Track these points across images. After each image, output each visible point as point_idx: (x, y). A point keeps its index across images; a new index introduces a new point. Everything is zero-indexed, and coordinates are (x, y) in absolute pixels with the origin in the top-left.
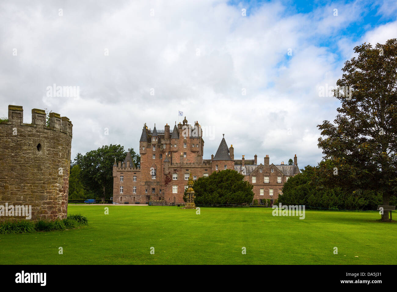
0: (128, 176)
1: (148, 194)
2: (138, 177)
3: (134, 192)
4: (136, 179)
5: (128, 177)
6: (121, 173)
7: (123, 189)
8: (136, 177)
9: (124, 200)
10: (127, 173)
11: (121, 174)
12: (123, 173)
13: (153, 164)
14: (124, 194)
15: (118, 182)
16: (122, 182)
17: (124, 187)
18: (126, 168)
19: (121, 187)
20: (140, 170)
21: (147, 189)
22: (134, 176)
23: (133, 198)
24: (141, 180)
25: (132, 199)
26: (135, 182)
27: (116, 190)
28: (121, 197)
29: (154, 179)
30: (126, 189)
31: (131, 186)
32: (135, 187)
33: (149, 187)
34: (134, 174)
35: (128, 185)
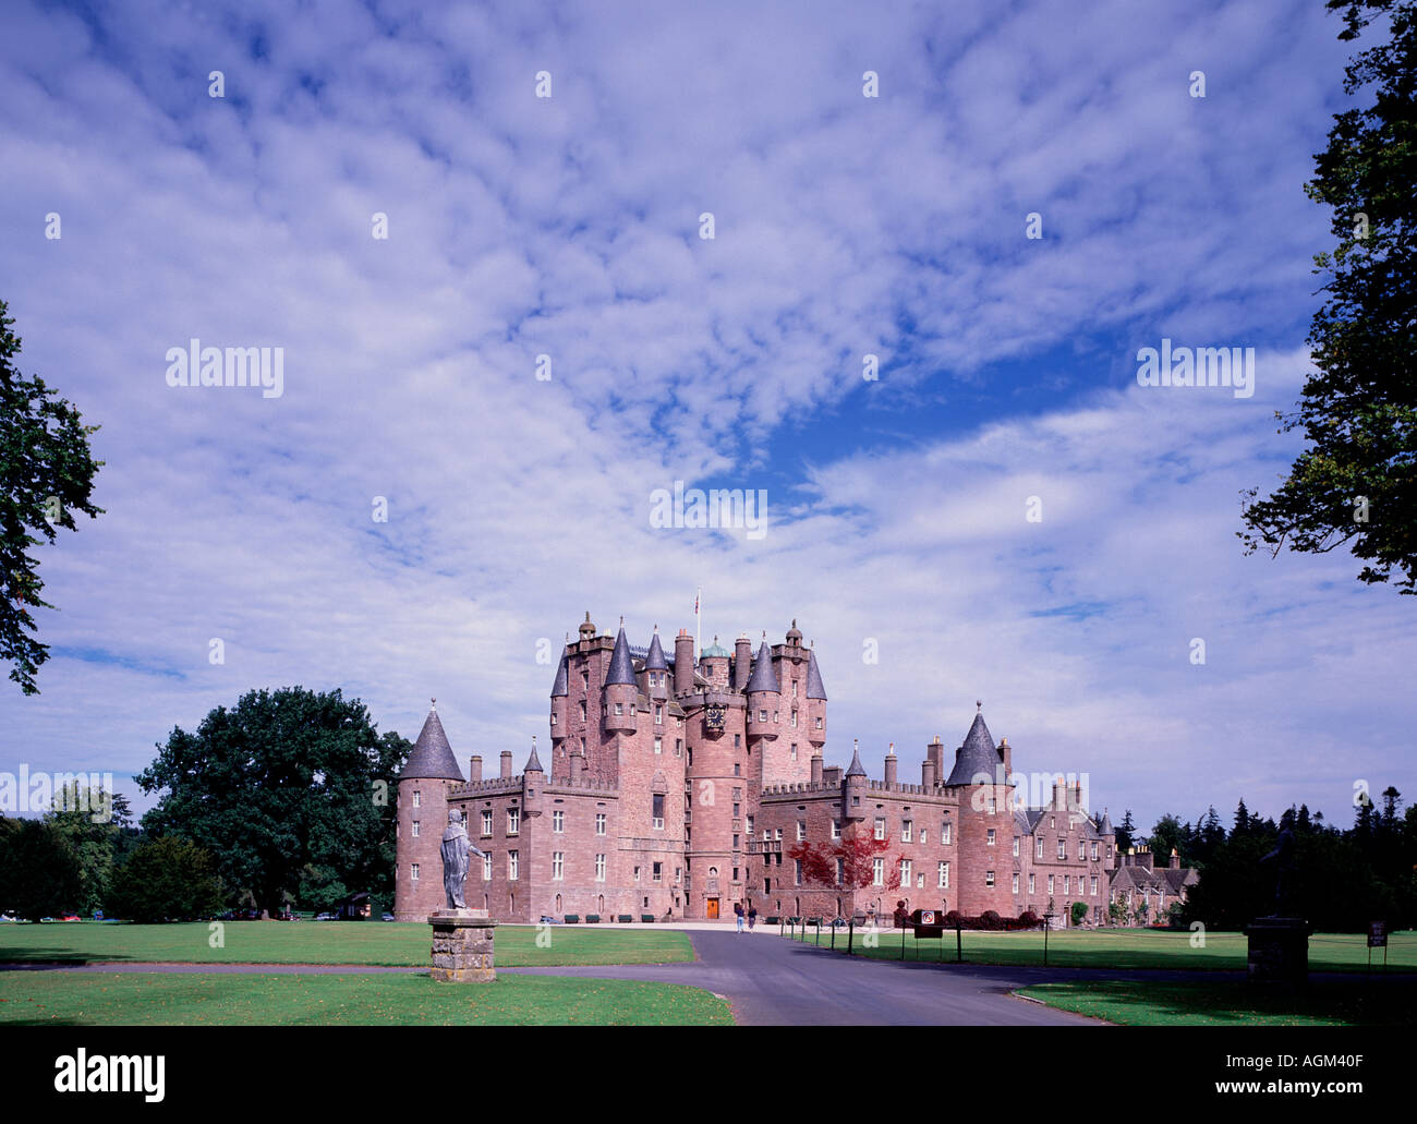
0: (577, 814)
1: (644, 887)
2: (610, 820)
4: (603, 824)
5: (580, 818)
6: (556, 801)
7: (560, 864)
8: (604, 816)
9: (569, 908)
10: (578, 799)
11: (555, 804)
12: (561, 801)
13: (656, 771)
14: (567, 882)
15: (547, 837)
16: (558, 834)
17: (567, 854)
18: (573, 783)
19: (555, 853)
20: (616, 794)
21: (638, 864)
22: (598, 816)
23: (598, 900)
24: (620, 833)
25: (593, 904)
26: (601, 837)
27: (541, 867)
28: (559, 897)
29: (657, 827)
30: (574, 865)
31: (590, 852)
32: (600, 856)
33: (646, 857)
34: (598, 807)
35: (579, 848)
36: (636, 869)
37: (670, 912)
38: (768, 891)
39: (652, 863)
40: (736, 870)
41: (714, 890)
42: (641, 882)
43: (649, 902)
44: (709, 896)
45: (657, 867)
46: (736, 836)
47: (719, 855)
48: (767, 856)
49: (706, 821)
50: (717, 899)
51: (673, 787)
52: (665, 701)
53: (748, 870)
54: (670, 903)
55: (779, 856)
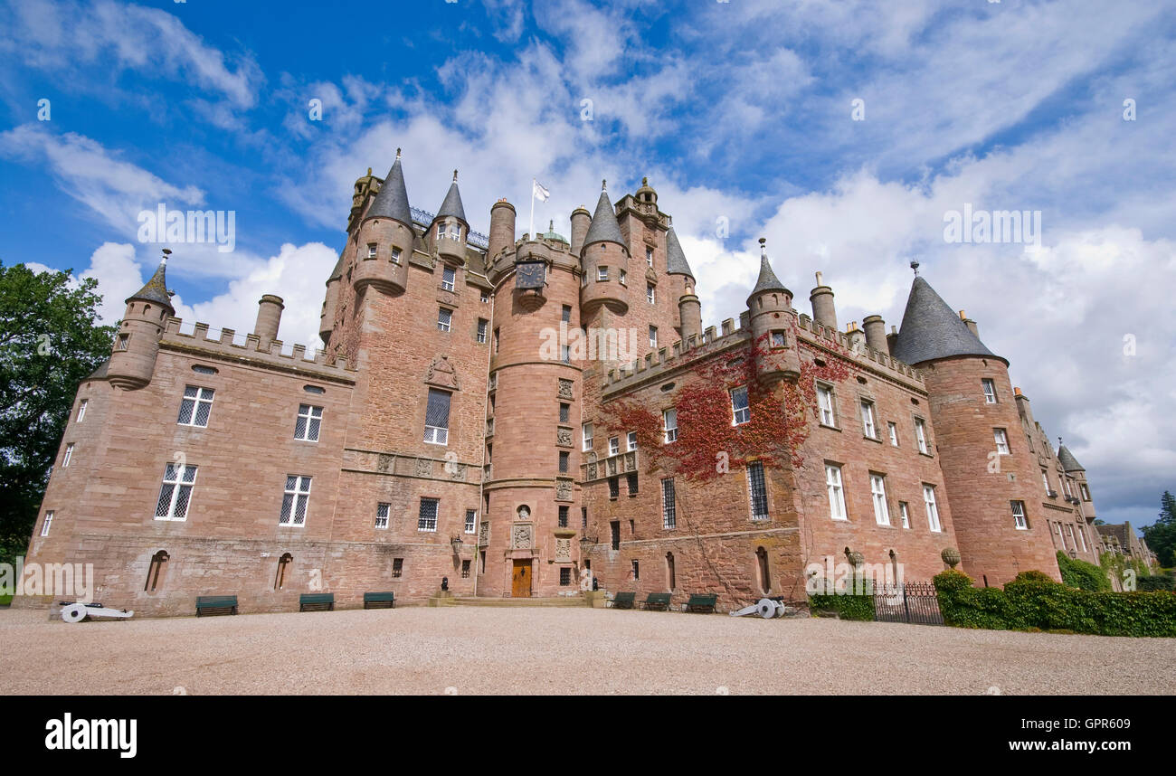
0: (256, 399)
1: (396, 540)
2: (333, 416)
3: (284, 518)
4: (315, 423)
5: (252, 405)
6: (194, 367)
7: (185, 490)
8: (318, 410)
9: (189, 582)
10: (257, 372)
11: (197, 374)
12: (215, 370)
13: (438, 356)
14: (195, 525)
15: (154, 429)
16: (190, 430)
17: (210, 469)
19: (173, 467)
20: (351, 376)
21: (386, 499)
22: (304, 408)
23: (275, 565)
24: (351, 441)
25: (260, 572)
26: (305, 445)
27: (120, 490)
28: (160, 557)
29: (434, 442)
30: (226, 492)
31: (269, 469)
32: (299, 481)
33: (405, 488)
34: (304, 392)
35: (243, 460)
36: (383, 507)
37: (445, 587)
38: (616, 545)
39: (417, 498)
40: (563, 511)
41: (523, 544)
42: (389, 531)
43: (405, 568)
44: (514, 556)
45: (428, 506)
46: (564, 455)
47: (537, 485)
48: (613, 482)
49: (515, 431)
50: (528, 562)
51: (468, 383)
52: (462, 262)
53: (584, 510)
54: (448, 569)
55: (632, 478)
